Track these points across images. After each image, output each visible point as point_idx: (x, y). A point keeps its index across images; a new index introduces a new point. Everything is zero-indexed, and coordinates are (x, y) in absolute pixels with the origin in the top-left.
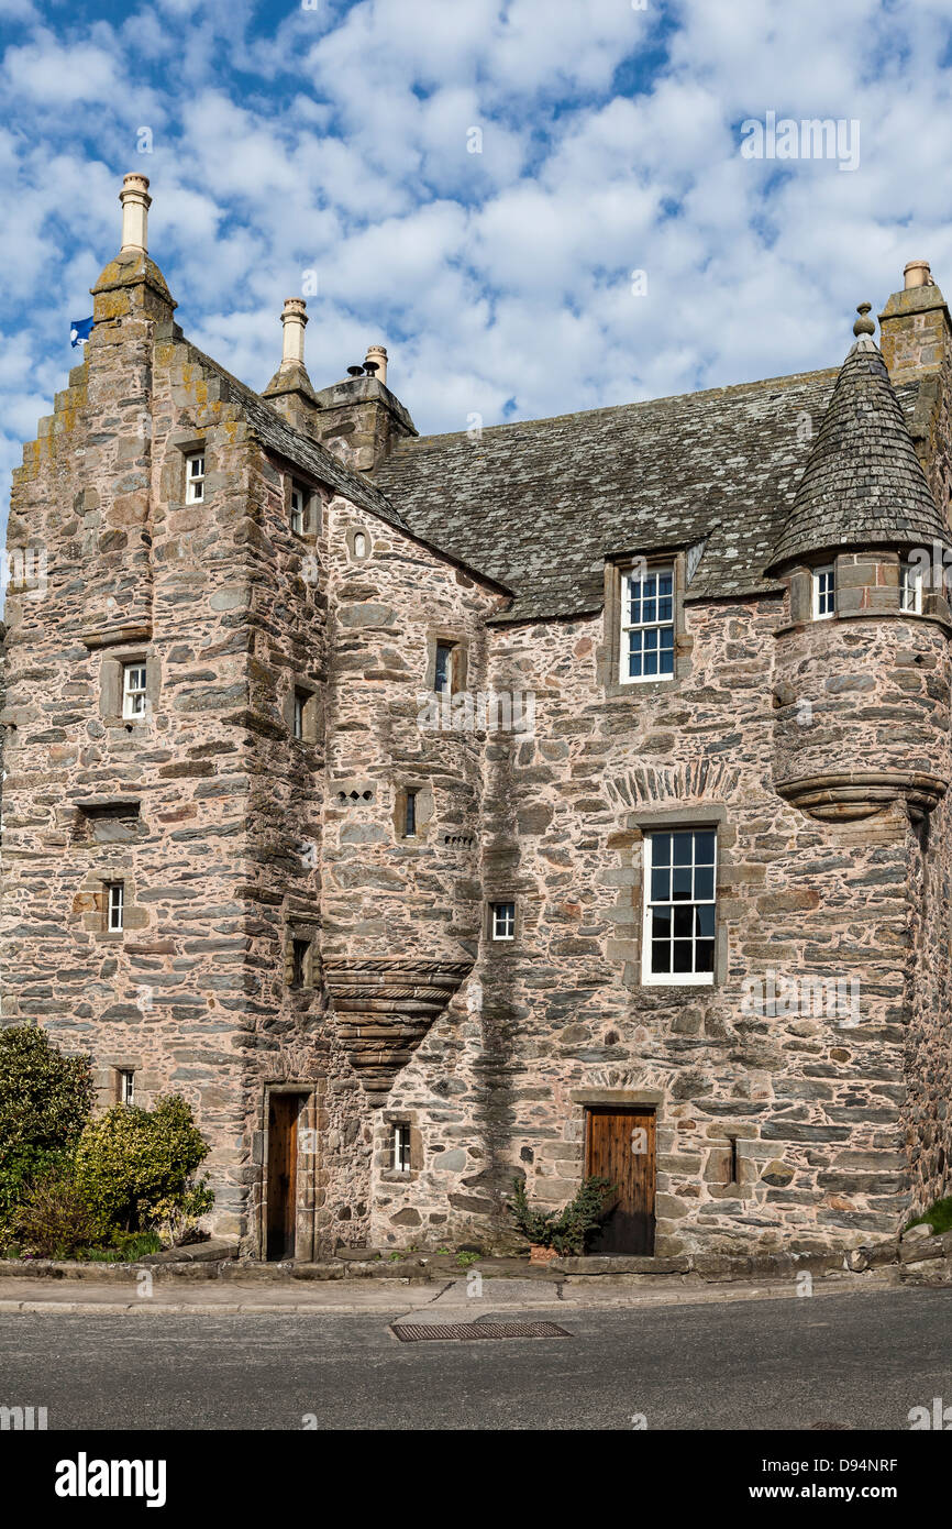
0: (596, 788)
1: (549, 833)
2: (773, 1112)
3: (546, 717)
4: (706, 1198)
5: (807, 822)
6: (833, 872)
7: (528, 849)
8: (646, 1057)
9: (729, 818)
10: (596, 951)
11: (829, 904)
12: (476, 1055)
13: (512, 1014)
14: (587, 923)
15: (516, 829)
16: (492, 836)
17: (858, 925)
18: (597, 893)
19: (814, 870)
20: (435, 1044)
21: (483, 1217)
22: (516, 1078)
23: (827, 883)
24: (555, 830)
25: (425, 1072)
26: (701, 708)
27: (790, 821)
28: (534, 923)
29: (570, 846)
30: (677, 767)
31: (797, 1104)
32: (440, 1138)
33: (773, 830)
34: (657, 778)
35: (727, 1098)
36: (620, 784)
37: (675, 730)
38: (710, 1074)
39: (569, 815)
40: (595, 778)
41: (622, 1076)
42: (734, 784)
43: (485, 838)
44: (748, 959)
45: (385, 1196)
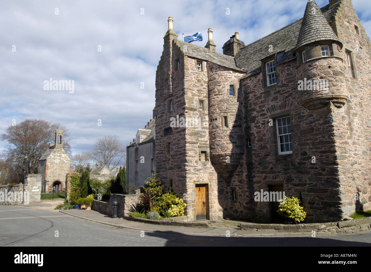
0: (264, 110)
1: (256, 122)
2: (309, 185)
3: (253, 97)
5: (308, 111)
6: (316, 123)
7: (252, 126)
8: (279, 172)
9: (291, 113)
10: (267, 148)
11: (316, 131)
12: (246, 174)
13: (252, 164)
14: (264, 141)
15: (250, 122)
16: (245, 124)
17: (323, 135)
18: (266, 134)
19: (311, 122)
20: (239, 172)
21: (250, 212)
22: (254, 179)
23: (315, 126)
24: (257, 121)
25: (237, 178)
26: (283, 88)
27: (305, 111)
28: (254, 143)
29: (260, 124)
30: (279, 103)
31: (314, 183)
32: (241, 193)
33: (301, 114)
34: (276, 106)
35: (298, 182)
36: (268, 109)
37: (278, 95)
38: (293, 176)
39: (259, 117)
40: (264, 108)
41: (275, 177)
42: (291, 105)
43: (244, 125)
44: (299, 147)
45: (231, 206)
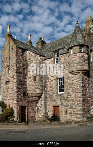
1: (49, 79)
2: (70, 106)
4: (64, 115)
7: (47, 81)
8: (58, 101)
10: (53, 91)
12: (44, 101)
13: (46, 97)
14: (53, 88)
17: (77, 86)
18: (53, 85)
22: (47, 104)
23: (74, 82)
25: (40, 103)
27: (70, 76)
28: (48, 88)
31: (72, 105)
35: (65, 105)
38: (64, 102)
39: (51, 77)
41: (56, 103)
42: (65, 73)
43: (44, 81)
44: (67, 90)
